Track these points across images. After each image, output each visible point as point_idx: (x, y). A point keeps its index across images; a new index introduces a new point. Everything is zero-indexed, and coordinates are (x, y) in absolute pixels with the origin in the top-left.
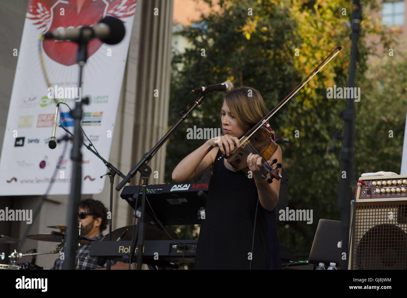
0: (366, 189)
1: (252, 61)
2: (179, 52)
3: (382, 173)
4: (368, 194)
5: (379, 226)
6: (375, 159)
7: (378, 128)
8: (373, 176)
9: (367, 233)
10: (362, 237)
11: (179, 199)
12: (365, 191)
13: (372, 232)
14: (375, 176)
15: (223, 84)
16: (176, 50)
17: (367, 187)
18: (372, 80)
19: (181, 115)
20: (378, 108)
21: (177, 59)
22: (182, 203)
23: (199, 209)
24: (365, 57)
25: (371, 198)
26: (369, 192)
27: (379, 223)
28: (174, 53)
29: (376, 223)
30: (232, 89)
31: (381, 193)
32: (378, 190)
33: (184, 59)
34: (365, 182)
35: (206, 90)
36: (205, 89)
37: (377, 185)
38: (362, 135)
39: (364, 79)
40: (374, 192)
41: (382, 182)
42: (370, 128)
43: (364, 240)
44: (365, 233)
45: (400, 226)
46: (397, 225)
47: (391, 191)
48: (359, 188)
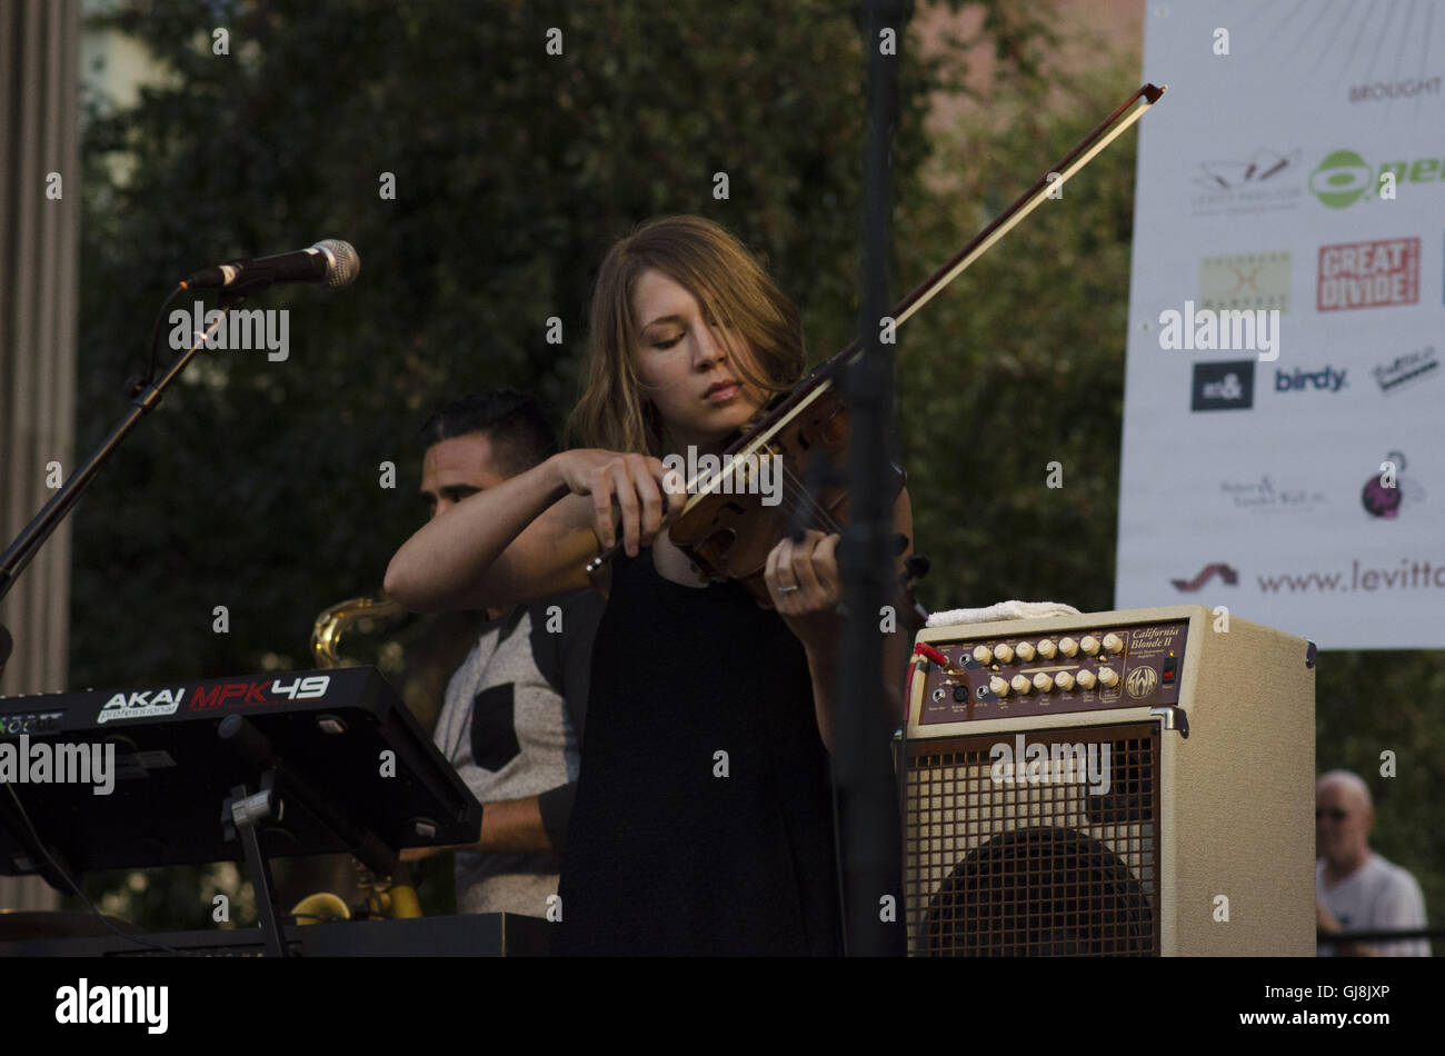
0: (948, 682)
1: (431, 134)
2: (112, 103)
3: (1012, 607)
4: (958, 701)
5: (1009, 837)
6: (976, 538)
7: (987, 405)
8: (977, 621)
9: (958, 869)
10: (936, 886)
11: (138, 757)
12: (945, 687)
13: (982, 865)
14: (986, 621)
15: (312, 251)
16: (102, 96)
17: (951, 672)
18: (952, 199)
19: (135, 394)
20: (981, 319)
21: (104, 135)
22: (148, 770)
23: (228, 794)
24: (918, 101)
25: (969, 717)
26: (962, 693)
27: (1011, 825)
28: (92, 108)
29: (998, 826)
30: (352, 272)
31: (1012, 694)
32: (998, 684)
33: (133, 135)
34: (944, 650)
35: (239, 279)
36: (233, 275)
37: (994, 660)
38: (920, 439)
39: (921, 197)
40: (981, 690)
41: (1014, 648)
42: (950, 405)
43: (947, 900)
44: (949, 870)
45: (1098, 833)
46: (1086, 832)
47: (1054, 685)
48: (918, 678)
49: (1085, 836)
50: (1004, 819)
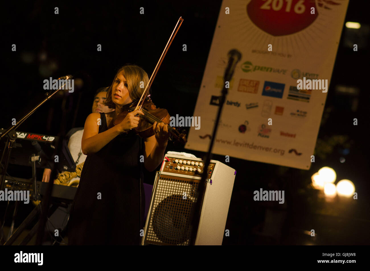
4: (171, 169)
5: (175, 196)
8: (177, 155)
9: (165, 199)
10: (160, 201)
12: (169, 166)
13: (169, 200)
14: (179, 155)
26: (172, 167)
27: (176, 194)
31: (181, 170)
32: (179, 167)
34: (170, 159)
37: (179, 163)
41: (183, 161)
43: (162, 204)
44: (163, 199)
45: (192, 198)
46: (190, 198)
47: (189, 170)
48: (164, 163)
49: (189, 199)
50: (175, 192)
